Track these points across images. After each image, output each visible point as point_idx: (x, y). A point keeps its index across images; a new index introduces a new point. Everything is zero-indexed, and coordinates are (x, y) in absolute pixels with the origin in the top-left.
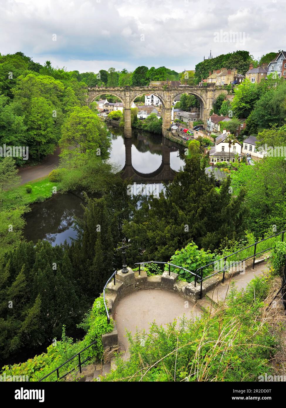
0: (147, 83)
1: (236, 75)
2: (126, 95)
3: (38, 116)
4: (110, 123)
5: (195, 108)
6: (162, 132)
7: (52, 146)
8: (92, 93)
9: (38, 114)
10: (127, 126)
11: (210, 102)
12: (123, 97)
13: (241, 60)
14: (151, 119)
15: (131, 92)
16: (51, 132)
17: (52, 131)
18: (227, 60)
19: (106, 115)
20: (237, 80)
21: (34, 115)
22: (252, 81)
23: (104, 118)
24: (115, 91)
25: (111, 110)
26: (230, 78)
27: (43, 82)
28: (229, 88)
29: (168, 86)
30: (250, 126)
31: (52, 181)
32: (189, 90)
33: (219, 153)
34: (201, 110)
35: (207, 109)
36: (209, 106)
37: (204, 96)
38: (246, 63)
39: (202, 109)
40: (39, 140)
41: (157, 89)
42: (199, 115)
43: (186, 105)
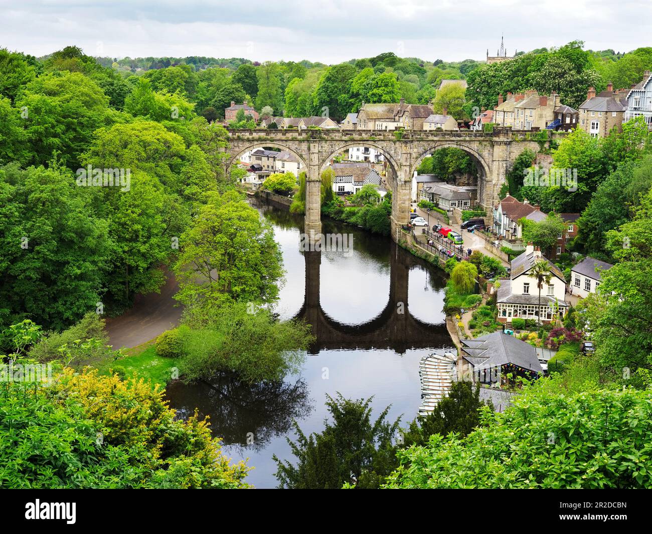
0: (353, 104)
1: (557, 108)
2: (312, 148)
3: (133, 212)
4: (267, 199)
5: (466, 176)
6: (390, 231)
7: (158, 273)
8: (236, 144)
9: (134, 209)
10: (312, 218)
11: (499, 168)
12: (303, 153)
13: (570, 70)
14: (366, 197)
15: (323, 144)
16: (158, 246)
17: (160, 244)
18: (539, 70)
19: (258, 181)
20: (560, 118)
21: (125, 212)
22: (593, 128)
23: (254, 189)
24: (286, 141)
25: (268, 166)
26: (544, 113)
27: (143, 138)
28: (542, 137)
29: (405, 133)
30: (586, 233)
31: (162, 355)
32: (453, 141)
33: (517, 297)
34: (479, 183)
35: (494, 182)
36: (498, 177)
37: (486, 153)
38: (582, 77)
39: (482, 183)
40: (133, 264)
41: (382, 137)
42: (474, 192)
43: (444, 167)
